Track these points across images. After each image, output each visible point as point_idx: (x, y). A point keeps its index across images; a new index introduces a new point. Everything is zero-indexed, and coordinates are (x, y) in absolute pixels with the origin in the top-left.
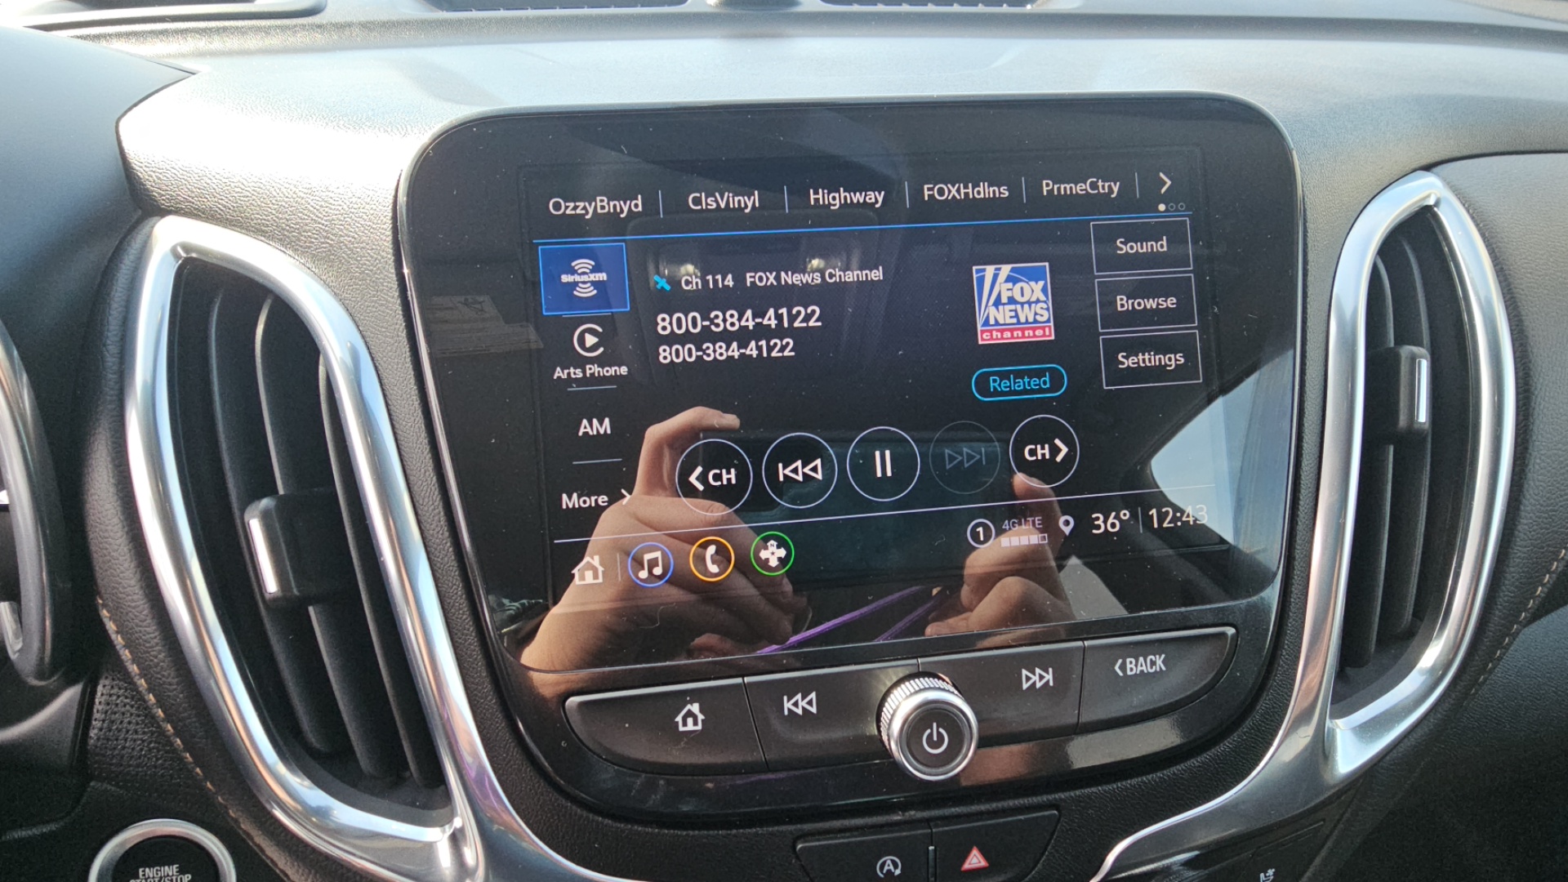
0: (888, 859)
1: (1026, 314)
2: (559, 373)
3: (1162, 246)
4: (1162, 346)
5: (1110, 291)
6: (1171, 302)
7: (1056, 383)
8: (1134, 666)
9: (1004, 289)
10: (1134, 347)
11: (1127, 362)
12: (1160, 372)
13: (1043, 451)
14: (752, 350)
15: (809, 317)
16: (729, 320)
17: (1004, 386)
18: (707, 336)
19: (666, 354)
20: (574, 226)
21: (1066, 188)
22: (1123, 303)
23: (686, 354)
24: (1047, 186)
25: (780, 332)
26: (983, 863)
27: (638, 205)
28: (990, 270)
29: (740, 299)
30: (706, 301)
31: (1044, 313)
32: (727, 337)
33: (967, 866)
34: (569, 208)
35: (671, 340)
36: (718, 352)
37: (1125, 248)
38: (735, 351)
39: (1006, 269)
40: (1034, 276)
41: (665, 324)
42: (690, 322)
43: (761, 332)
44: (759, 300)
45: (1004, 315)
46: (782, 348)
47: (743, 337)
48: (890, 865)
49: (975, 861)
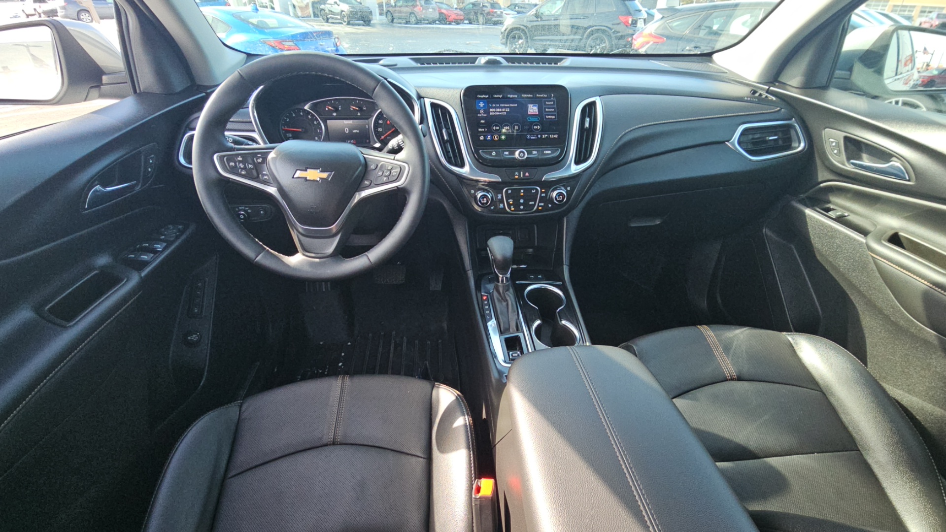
1: (534, 111)
2: (479, 115)
3: (552, 103)
4: (552, 115)
5: (545, 108)
6: (553, 110)
7: (538, 119)
8: (547, 152)
9: (532, 108)
10: (548, 115)
11: (547, 117)
12: (551, 118)
13: (536, 127)
14: (501, 113)
15: (508, 110)
16: (498, 110)
17: (532, 119)
18: (495, 112)
19: (491, 114)
20: (480, 98)
21: (540, 96)
22: (547, 110)
23: (493, 114)
24: (537, 95)
25: (504, 112)
27: (488, 96)
28: (530, 105)
29: (500, 107)
30: (495, 108)
31: (537, 110)
32: (498, 112)
34: (480, 96)
35: (492, 112)
36: (497, 114)
37: (547, 103)
38: (499, 114)
39: (532, 105)
40: (536, 106)
41: (491, 110)
42: (494, 110)
43: (502, 111)
44: (502, 108)
45: (532, 111)
46: (505, 113)
47: (500, 112)
48: (517, 173)
49: (527, 174)
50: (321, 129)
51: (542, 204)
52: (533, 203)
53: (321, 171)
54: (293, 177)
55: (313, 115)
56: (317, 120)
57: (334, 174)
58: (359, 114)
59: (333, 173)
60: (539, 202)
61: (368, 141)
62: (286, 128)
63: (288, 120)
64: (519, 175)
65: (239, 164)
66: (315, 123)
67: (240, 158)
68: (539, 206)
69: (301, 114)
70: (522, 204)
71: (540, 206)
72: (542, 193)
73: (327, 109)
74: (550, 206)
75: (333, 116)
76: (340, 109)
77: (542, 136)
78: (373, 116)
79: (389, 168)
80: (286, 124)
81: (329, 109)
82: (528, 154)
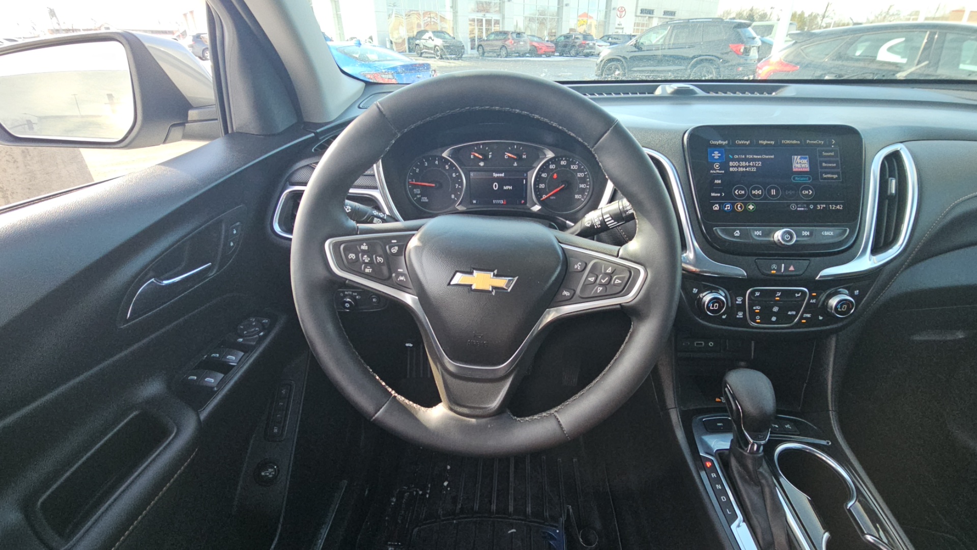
0: (774, 265)
1: (803, 166)
2: (711, 172)
3: (833, 154)
4: (833, 173)
5: (821, 162)
6: (835, 165)
7: (809, 179)
8: (826, 233)
9: (799, 161)
10: (826, 173)
11: (825, 176)
12: (832, 178)
13: (807, 192)
14: (748, 169)
15: (759, 164)
16: (743, 164)
17: (798, 180)
18: (739, 166)
19: (731, 169)
20: (715, 146)
21: (812, 142)
22: (824, 164)
23: (735, 169)
24: (808, 141)
25: (753, 166)
26: (793, 269)
27: (727, 142)
28: (796, 157)
29: (746, 160)
30: (739, 160)
31: (807, 166)
32: (743, 167)
33: (790, 269)
34: (714, 142)
35: (732, 167)
36: (741, 169)
37: (824, 154)
38: (744, 169)
39: (799, 157)
40: (805, 158)
41: (731, 164)
42: (736, 164)
43: (749, 166)
44: (749, 160)
45: (799, 166)
46: (754, 169)
47: (746, 167)
48: (774, 266)
49: (792, 268)
50: (461, 183)
51: (809, 316)
52: (794, 313)
53: (496, 276)
54: (449, 284)
55: (452, 165)
56: (457, 171)
57: (518, 279)
58: (515, 164)
59: (516, 279)
60: (804, 312)
61: (523, 202)
62: (414, 182)
63: (418, 170)
64: (779, 269)
65: (362, 256)
66: (454, 175)
67: (364, 247)
68: (801, 318)
69: (437, 162)
70: (775, 314)
71: (806, 318)
72: (811, 297)
73: (472, 157)
74: (821, 318)
75: (480, 166)
76: (490, 156)
77: (815, 207)
78: (535, 168)
79: (609, 271)
80: (415, 176)
81: (474, 156)
82: (797, 237)
